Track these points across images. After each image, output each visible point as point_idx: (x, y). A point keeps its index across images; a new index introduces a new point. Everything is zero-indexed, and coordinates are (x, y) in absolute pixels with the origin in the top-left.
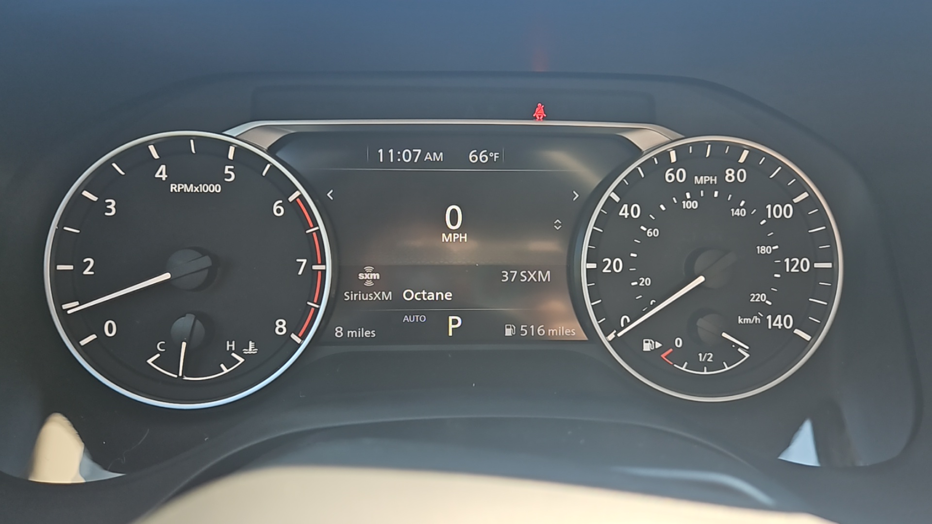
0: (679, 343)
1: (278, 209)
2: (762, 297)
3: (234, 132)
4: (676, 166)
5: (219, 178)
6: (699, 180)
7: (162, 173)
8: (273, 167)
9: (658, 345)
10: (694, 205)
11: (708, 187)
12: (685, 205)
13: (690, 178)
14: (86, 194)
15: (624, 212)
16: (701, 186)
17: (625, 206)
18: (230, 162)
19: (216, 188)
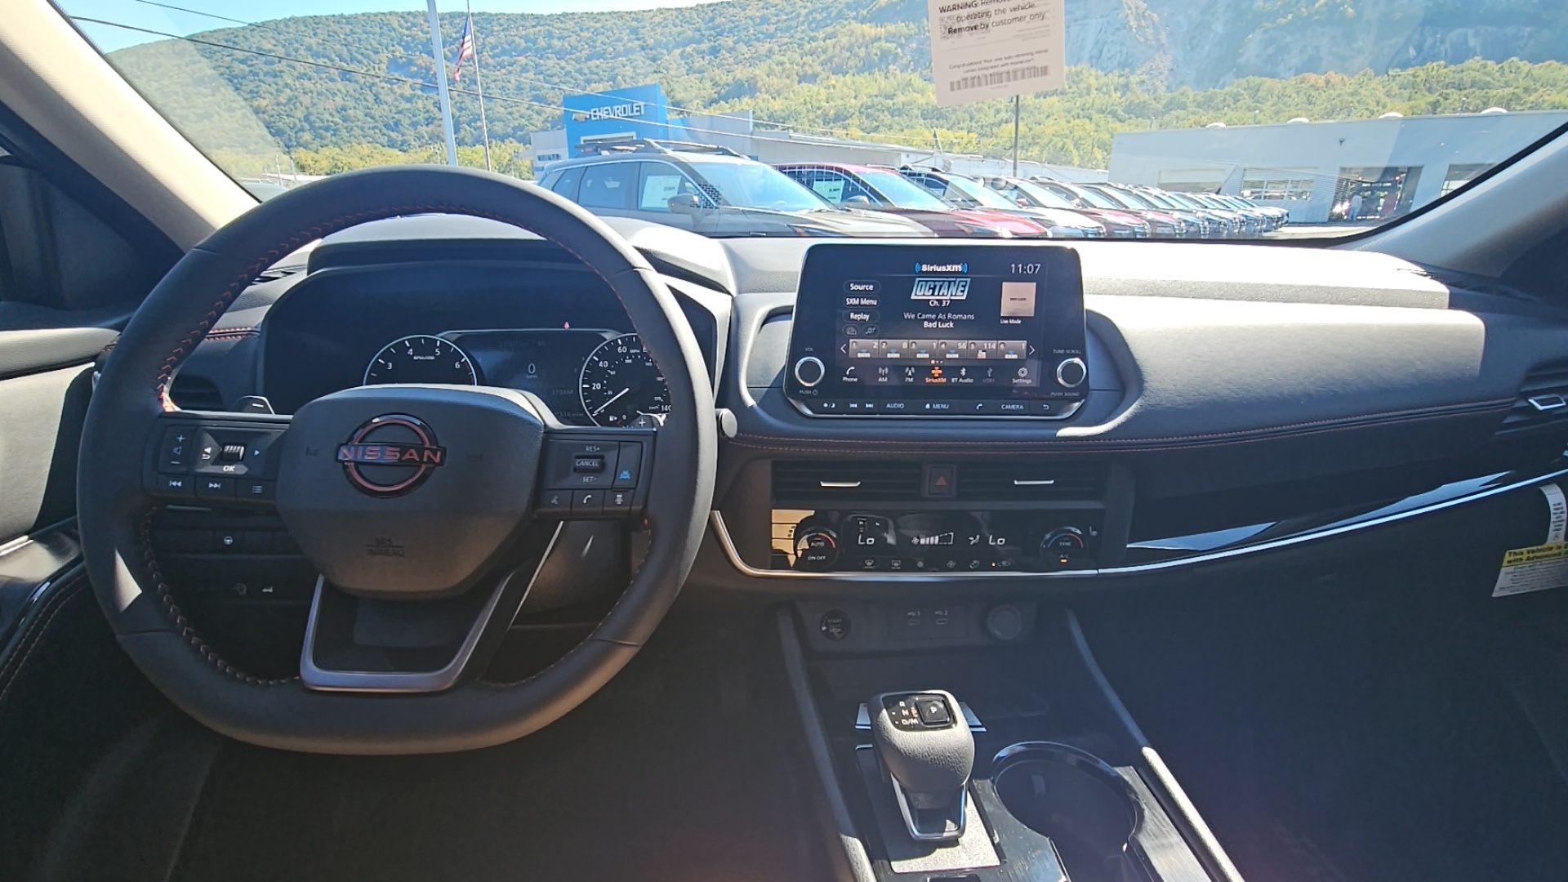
0: (624, 417)
1: (457, 365)
2: (660, 398)
3: (440, 335)
4: (622, 346)
5: (434, 354)
6: (632, 351)
7: (411, 352)
8: (455, 349)
9: (616, 418)
10: (630, 361)
11: (636, 354)
12: (627, 361)
13: (628, 350)
14: (380, 360)
15: (601, 364)
16: (633, 354)
17: (601, 362)
18: (437, 347)
19: (432, 358)
